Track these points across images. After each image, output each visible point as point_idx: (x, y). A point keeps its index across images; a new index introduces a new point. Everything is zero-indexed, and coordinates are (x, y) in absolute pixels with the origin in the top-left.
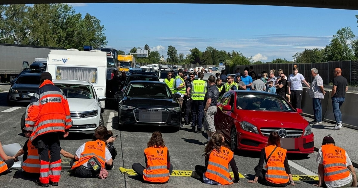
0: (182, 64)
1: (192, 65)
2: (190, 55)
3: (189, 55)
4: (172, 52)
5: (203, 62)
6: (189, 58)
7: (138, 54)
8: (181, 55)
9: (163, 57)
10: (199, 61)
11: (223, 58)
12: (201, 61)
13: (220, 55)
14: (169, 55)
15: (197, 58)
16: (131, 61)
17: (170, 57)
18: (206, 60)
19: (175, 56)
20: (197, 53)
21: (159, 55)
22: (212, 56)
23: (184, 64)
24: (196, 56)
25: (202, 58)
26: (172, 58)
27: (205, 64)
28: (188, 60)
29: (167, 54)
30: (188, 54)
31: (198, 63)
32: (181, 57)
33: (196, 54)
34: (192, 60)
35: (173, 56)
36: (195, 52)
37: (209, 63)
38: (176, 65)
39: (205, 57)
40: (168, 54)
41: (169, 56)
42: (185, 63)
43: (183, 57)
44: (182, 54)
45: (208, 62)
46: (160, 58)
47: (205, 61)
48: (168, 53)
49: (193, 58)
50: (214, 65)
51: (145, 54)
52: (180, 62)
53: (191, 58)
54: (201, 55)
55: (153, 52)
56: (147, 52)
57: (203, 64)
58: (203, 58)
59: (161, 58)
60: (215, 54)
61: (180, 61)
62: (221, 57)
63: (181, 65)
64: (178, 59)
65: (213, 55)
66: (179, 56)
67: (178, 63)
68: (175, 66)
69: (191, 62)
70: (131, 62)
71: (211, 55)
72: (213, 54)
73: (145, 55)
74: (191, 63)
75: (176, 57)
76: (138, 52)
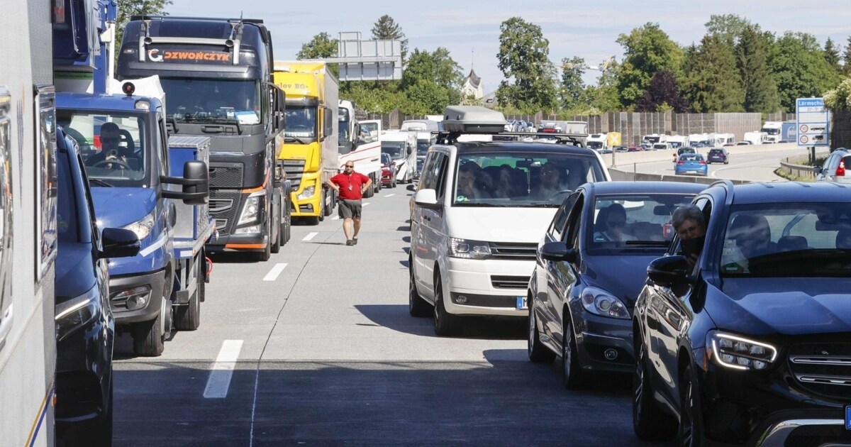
0: (586, 114)
1: (637, 117)
2: (620, 62)
3: (614, 65)
4: (522, 53)
5: (692, 99)
6: (616, 83)
7: (346, 64)
8: (571, 65)
9: (476, 82)
10: (673, 92)
11: (799, 74)
12: (683, 93)
13: (783, 60)
14: (509, 69)
15: (659, 76)
16: (316, 98)
17: (512, 80)
18: (707, 89)
19: (540, 73)
20: (658, 50)
21: (455, 69)
22: (739, 65)
23: (595, 111)
24: (652, 69)
25: (685, 80)
26: (525, 84)
27: (705, 110)
28: (608, 92)
29: (498, 62)
30: (609, 61)
31: (665, 106)
32: (570, 76)
33: (651, 55)
34: (632, 91)
35: (526, 70)
36: (645, 50)
37: (726, 101)
38: (552, 119)
39: (703, 72)
40: (503, 65)
41: (506, 75)
42: (600, 107)
43: (583, 77)
44: (576, 61)
45: (722, 97)
46: (463, 84)
47: (705, 94)
48: (501, 55)
49: (635, 79)
50: (749, 110)
51: (388, 60)
52: (566, 105)
53: (625, 82)
54: (676, 61)
55: (425, 54)
56: (398, 52)
57: (693, 111)
58: (694, 78)
59: (468, 84)
60: (758, 53)
61: (570, 99)
62: (784, 69)
63: (578, 119)
64: (557, 86)
65: (744, 60)
66: (561, 72)
67: (556, 110)
68: (549, 124)
69: (626, 103)
70: (314, 104)
71: (732, 59)
72: (746, 52)
73: (386, 67)
74: (631, 107)
75: (545, 77)
76: (348, 54)
